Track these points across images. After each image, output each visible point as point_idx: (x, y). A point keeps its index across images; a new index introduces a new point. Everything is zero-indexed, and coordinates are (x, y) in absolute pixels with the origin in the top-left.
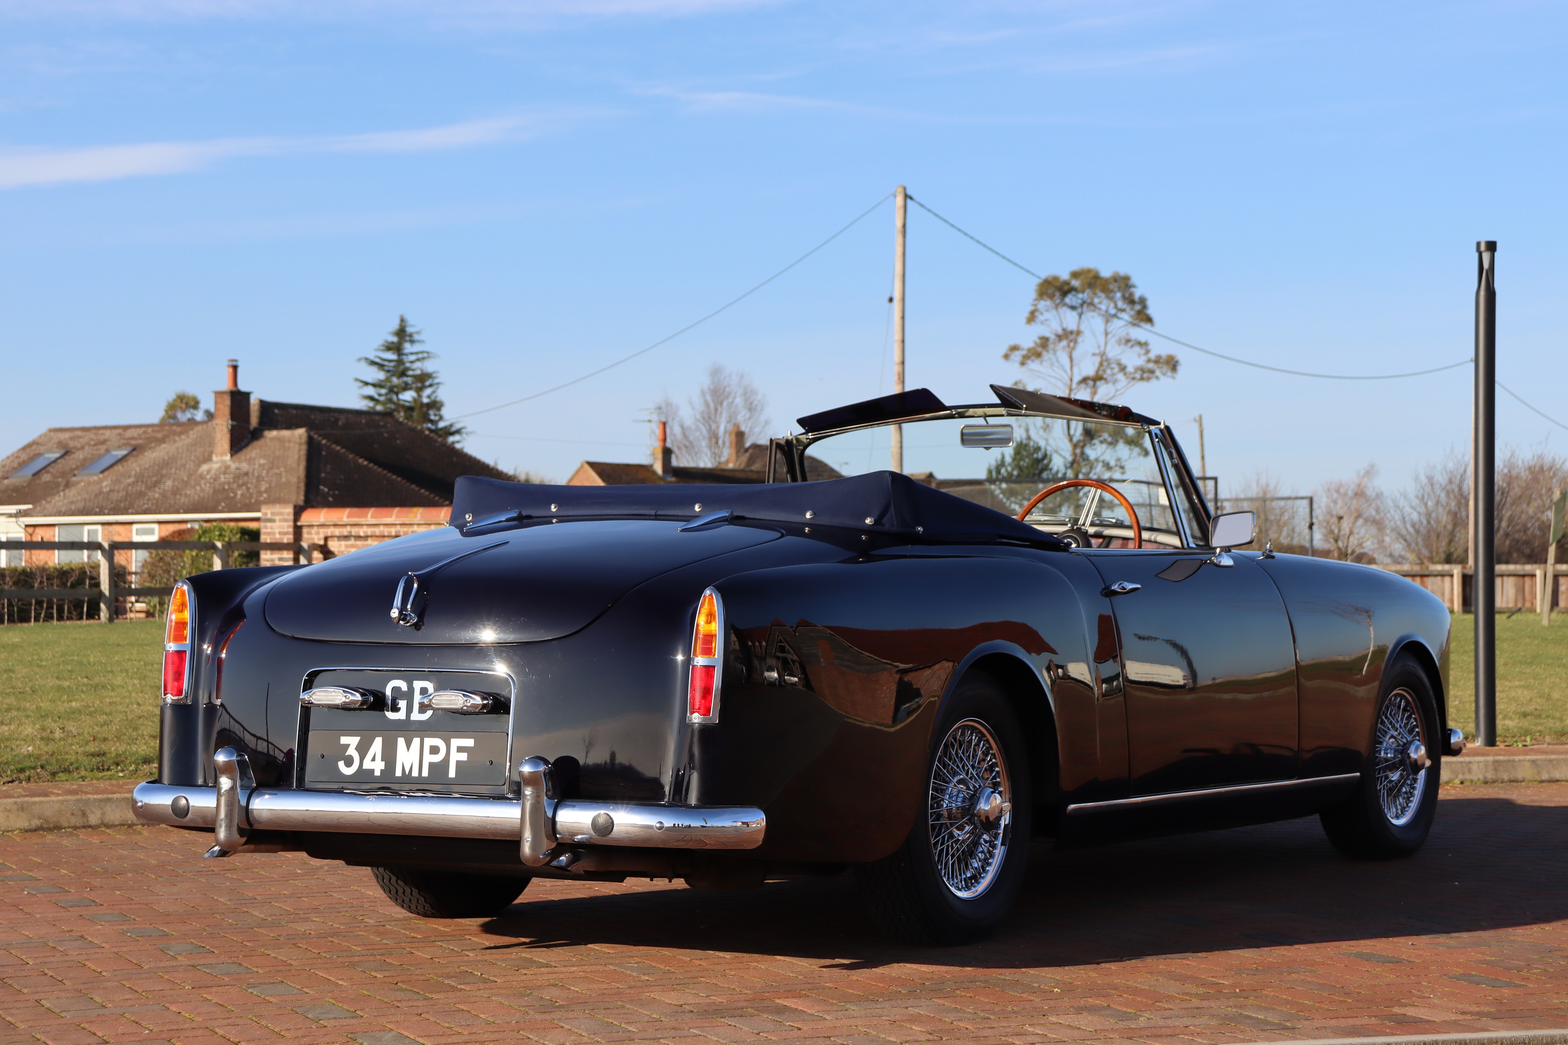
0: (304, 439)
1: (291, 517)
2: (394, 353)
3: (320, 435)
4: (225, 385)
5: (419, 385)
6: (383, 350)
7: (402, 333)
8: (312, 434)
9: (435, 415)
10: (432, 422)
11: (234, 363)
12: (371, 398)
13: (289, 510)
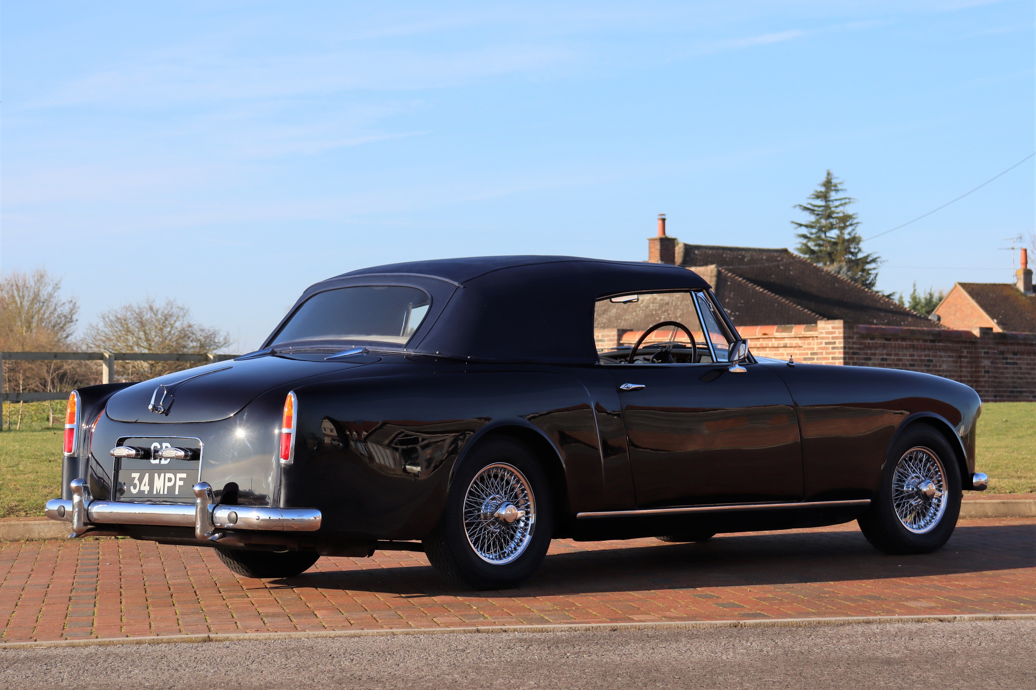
0: (715, 273)
1: (616, 338)
2: (822, 200)
3: (726, 270)
4: (657, 234)
5: (842, 225)
6: (813, 198)
7: (828, 184)
8: (720, 269)
9: (855, 248)
10: (852, 253)
11: (663, 217)
12: (805, 236)
13: (614, 333)
